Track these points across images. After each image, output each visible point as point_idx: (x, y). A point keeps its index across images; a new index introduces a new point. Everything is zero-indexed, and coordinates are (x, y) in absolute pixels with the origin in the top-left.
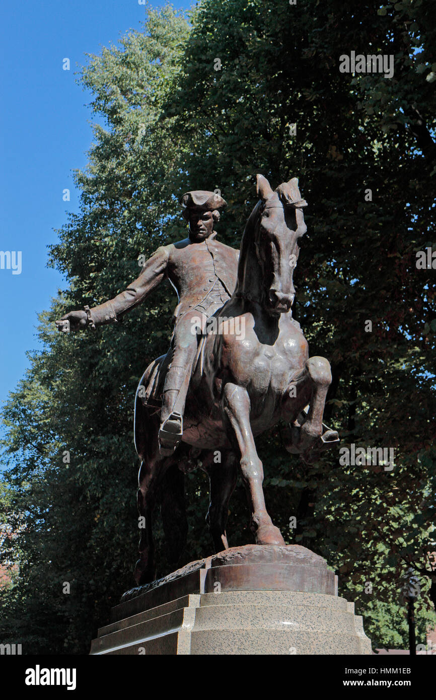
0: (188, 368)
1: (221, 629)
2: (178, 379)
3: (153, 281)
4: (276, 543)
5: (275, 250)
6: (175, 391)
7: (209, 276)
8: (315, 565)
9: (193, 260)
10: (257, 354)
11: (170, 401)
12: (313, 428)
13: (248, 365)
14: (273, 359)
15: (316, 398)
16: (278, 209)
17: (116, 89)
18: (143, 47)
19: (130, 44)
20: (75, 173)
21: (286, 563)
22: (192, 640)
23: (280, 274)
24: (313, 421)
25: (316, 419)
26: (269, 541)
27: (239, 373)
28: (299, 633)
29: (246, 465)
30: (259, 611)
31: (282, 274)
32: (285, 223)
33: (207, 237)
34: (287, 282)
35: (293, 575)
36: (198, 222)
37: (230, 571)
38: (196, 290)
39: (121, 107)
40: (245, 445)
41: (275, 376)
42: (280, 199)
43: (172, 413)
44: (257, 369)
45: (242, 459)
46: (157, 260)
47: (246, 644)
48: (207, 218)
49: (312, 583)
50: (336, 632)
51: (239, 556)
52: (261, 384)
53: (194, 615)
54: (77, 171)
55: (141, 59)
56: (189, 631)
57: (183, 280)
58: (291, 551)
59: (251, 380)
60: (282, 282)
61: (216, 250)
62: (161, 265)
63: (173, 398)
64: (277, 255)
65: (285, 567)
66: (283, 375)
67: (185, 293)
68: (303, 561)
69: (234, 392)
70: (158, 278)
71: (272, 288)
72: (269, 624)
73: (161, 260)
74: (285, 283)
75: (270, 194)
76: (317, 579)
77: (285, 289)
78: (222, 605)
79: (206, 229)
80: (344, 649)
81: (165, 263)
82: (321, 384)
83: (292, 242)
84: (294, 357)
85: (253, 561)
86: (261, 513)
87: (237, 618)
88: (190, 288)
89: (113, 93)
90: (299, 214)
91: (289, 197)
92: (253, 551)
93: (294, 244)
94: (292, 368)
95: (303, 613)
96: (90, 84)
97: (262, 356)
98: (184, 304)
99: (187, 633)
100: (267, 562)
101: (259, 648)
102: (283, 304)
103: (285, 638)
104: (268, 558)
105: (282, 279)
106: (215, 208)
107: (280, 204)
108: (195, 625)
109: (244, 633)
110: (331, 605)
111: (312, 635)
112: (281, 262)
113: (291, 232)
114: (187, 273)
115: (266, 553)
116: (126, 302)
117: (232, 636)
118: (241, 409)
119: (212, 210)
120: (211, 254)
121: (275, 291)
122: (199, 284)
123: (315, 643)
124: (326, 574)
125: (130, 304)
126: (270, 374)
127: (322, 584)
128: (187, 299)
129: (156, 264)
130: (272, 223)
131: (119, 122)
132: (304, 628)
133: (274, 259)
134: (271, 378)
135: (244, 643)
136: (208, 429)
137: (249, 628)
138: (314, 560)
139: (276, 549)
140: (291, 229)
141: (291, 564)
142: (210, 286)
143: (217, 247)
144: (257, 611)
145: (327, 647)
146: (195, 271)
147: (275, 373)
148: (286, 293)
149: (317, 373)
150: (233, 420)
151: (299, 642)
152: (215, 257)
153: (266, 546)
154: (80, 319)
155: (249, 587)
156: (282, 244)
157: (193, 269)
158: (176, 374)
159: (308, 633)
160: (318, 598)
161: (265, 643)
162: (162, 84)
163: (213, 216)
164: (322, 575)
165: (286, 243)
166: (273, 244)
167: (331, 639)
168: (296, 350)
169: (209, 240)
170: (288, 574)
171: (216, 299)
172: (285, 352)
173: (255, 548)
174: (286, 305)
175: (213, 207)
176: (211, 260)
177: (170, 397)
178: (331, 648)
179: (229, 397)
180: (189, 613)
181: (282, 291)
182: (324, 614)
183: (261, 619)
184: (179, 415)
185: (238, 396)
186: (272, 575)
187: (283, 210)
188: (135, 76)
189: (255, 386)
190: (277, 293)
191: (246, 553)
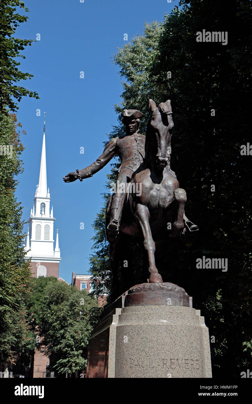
0: (122, 197)
1: (129, 324)
2: (117, 203)
3: (109, 156)
4: (158, 282)
5: (158, 136)
6: (116, 209)
7: (135, 151)
8: (178, 292)
9: (127, 144)
10: (151, 189)
11: (113, 214)
12: (179, 224)
13: (147, 194)
14: (160, 191)
15: (179, 209)
16: (159, 116)
17: (130, 65)
18: (143, 42)
19: (136, 42)
20: (115, 106)
21: (162, 292)
22: (117, 330)
23: (160, 148)
24: (178, 221)
25: (179, 220)
26: (154, 281)
27: (143, 198)
28: (166, 325)
29: (146, 244)
30: (147, 315)
31: (161, 148)
32: (162, 122)
33: (135, 132)
34: (164, 152)
35: (165, 297)
36: (129, 125)
37: (134, 296)
38: (129, 158)
39: (132, 73)
40: (146, 234)
41: (161, 199)
42: (159, 111)
43: (113, 220)
44: (152, 196)
45: (144, 241)
46: (110, 145)
47: (141, 332)
48: (133, 123)
49: (175, 301)
50: (187, 325)
51: (139, 289)
52: (155, 203)
53: (118, 318)
54: (116, 105)
55: (142, 49)
56: (115, 326)
57: (122, 154)
58: (164, 285)
59: (149, 202)
60: (161, 152)
61: (139, 138)
62: (112, 147)
63: (115, 212)
64: (159, 139)
65: (161, 293)
66: (165, 199)
67: (123, 161)
68: (171, 290)
69: (141, 208)
70: (111, 154)
71: (157, 155)
72: (152, 321)
73: (112, 145)
74: (163, 153)
75: (155, 108)
76: (178, 299)
77: (163, 155)
78: (130, 313)
79: (134, 128)
80: (191, 333)
81: (114, 146)
82: (181, 202)
83: (166, 132)
84: (170, 189)
85: (146, 291)
86: (153, 267)
87: (137, 319)
88: (126, 158)
89: (129, 67)
90: (169, 118)
91: (163, 109)
92: (146, 286)
93: (167, 133)
94: (170, 195)
95: (169, 316)
96: (119, 63)
97: (154, 189)
98: (122, 166)
99: (114, 327)
100: (152, 291)
101: (147, 333)
102: (163, 163)
103: (160, 328)
104: (153, 289)
105: (161, 151)
106: (137, 117)
107: (159, 113)
108: (118, 323)
109: (140, 326)
110: (185, 311)
111: (173, 326)
112: (161, 142)
113: (165, 127)
114: (124, 151)
115: (152, 287)
116: (96, 166)
117: (134, 328)
118: (144, 216)
119: (136, 119)
120: (136, 140)
121: (158, 157)
122: (129, 156)
123: (175, 330)
124: (183, 296)
125: (98, 167)
126: (158, 198)
127: (180, 301)
128: (124, 163)
129: (110, 147)
130: (156, 123)
131: (132, 80)
132: (170, 323)
133: (157, 141)
134: (159, 201)
135: (140, 331)
136: (134, 227)
137: (142, 324)
138: (177, 290)
139: (157, 284)
140: (165, 125)
141: (165, 292)
142: (135, 156)
143: (139, 137)
144: (146, 315)
145: (182, 332)
146: (128, 149)
147: (161, 198)
148: (164, 158)
149: (179, 197)
150: (140, 222)
151: (167, 330)
152: (138, 142)
153: (152, 284)
154: (74, 176)
155: (143, 304)
156: (161, 133)
157: (127, 148)
158: (116, 201)
159: (171, 326)
160: (177, 308)
161: (150, 331)
162: (150, 60)
163: (137, 121)
164: (181, 297)
165: (163, 132)
166: (156, 134)
167: (184, 328)
168: (172, 185)
169: (136, 134)
170: (162, 297)
171: (138, 163)
172: (166, 187)
173: (147, 285)
174: (164, 164)
175: (136, 117)
176: (136, 144)
177: (113, 212)
178: (184, 333)
179: (139, 211)
180: (116, 317)
181: (162, 156)
182: (180, 316)
183: (148, 319)
184: (117, 221)
185: (143, 210)
186: (154, 298)
187: (160, 116)
188: (138, 57)
189: (151, 204)
190: (159, 158)
191: (142, 287)
